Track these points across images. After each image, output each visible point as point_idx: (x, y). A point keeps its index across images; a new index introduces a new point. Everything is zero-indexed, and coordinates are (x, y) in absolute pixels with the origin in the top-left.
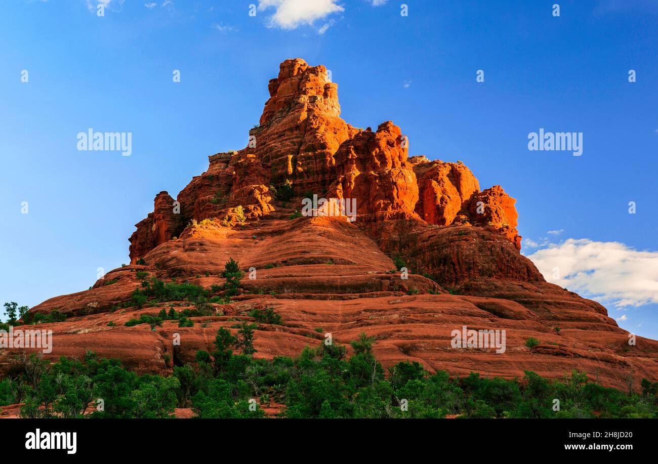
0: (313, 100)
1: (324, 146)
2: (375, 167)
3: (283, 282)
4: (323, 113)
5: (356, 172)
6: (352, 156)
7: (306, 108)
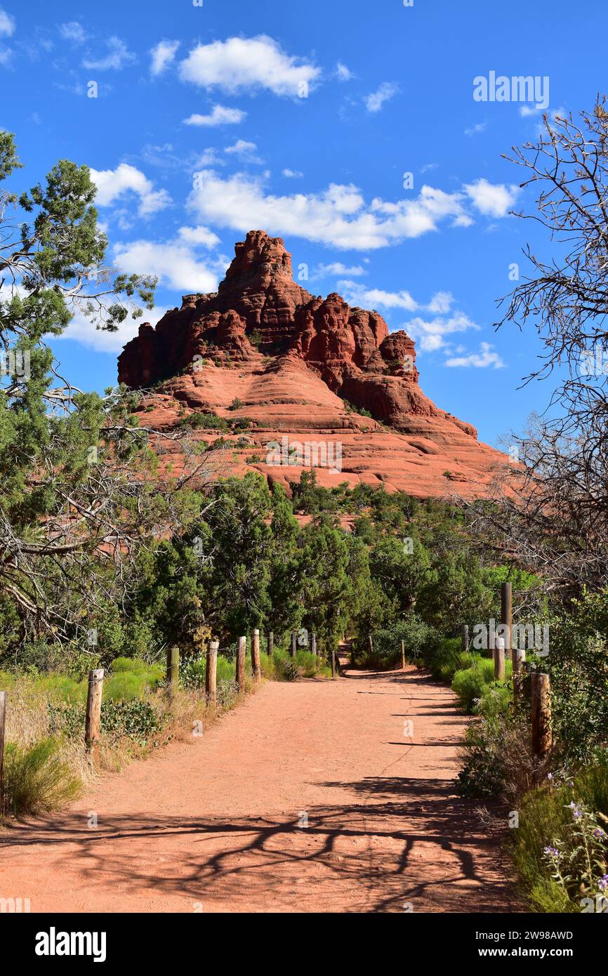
0: (275, 267)
1: (285, 305)
2: (326, 328)
3: (279, 419)
4: (282, 277)
5: (312, 331)
6: (309, 318)
7: (269, 273)
